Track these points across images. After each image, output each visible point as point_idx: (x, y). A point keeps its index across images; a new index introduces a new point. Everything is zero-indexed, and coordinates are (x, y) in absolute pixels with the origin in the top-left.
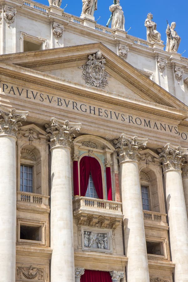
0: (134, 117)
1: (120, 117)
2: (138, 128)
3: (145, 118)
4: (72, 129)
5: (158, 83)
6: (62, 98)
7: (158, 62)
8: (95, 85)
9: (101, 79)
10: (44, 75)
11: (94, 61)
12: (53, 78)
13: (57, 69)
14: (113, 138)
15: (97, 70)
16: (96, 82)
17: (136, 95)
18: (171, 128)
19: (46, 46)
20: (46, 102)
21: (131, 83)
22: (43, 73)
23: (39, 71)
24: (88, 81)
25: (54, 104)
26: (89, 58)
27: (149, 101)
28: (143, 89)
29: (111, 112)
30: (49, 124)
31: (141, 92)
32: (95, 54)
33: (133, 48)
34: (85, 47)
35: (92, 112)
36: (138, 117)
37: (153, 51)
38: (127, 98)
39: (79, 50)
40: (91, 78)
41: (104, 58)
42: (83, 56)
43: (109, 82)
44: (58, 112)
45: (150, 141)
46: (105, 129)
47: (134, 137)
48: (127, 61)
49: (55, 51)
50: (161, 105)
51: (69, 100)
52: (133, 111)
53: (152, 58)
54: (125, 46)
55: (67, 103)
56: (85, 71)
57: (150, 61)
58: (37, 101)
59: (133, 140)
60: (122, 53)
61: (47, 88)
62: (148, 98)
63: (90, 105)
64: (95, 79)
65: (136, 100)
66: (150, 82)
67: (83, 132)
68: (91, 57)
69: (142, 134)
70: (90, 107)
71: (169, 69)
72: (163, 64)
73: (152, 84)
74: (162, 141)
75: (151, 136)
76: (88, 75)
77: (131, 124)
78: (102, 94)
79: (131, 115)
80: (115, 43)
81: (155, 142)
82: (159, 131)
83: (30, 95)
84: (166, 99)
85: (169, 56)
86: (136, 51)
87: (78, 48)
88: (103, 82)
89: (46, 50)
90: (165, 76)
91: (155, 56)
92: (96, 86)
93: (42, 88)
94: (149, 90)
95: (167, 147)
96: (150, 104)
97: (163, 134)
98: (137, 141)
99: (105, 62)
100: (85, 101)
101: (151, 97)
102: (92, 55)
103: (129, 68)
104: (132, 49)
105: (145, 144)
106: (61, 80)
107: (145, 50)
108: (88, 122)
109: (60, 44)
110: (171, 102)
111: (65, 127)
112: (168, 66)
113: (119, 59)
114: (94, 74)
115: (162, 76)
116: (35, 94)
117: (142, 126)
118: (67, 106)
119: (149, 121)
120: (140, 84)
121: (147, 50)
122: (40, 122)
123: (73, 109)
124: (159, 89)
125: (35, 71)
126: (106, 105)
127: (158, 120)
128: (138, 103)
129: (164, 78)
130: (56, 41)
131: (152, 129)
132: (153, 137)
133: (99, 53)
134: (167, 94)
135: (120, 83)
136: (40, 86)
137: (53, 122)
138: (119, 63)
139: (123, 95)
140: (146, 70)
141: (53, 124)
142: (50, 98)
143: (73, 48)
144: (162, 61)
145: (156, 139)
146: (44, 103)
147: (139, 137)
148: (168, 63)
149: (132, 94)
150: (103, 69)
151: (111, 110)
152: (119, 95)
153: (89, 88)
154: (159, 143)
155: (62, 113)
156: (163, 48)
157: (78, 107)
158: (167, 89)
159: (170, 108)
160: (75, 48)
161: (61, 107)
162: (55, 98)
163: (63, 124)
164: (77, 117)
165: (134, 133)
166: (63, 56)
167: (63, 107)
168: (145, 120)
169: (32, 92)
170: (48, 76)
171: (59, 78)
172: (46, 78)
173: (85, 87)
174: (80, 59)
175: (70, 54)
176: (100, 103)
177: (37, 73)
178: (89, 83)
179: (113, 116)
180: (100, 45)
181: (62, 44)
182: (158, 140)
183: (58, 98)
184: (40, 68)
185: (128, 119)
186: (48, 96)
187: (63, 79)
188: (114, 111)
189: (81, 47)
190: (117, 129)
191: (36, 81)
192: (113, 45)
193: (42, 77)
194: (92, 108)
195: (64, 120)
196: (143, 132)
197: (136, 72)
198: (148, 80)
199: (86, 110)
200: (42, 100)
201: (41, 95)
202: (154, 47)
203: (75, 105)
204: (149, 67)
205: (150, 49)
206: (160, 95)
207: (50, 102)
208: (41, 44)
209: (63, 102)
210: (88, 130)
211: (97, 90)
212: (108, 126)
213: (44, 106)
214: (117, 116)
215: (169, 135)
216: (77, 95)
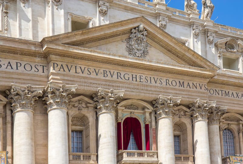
0: (171, 80)
1: (158, 82)
2: (173, 89)
3: (179, 80)
4: (116, 96)
5: (192, 48)
6: (107, 70)
7: (193, 30)
8: (137, 55)
9: (142, 50)
10: (91, 51)
11: (136, 34)
12: (100, 53)
13: (103, 45)
14: (152, 99)
15: (139, 41)
16: (138, 53)
17: (173, 61)
18: (201, 86)
19: (92, 24)
20: (93, 75)
21: (169, 51)
22: (90, 49)
23: (86, 47)
24: (131, 53)
25: (100, 76)
26: (132, 31)
27: (183, 64)
28: (179, 55)
29: (150, 77)
30: (96, 94)
31: (177, 58)
32: (138, 27)
33: (172, 18)
34: (128, 21)
35: (134, 79)
36: (173, 79)
37: (190, 20)
38: (165, 64)
39: (123, 25)
40: (134, 49)
41: (145, 31)
42: (127, 30)
43: (149, 51)
44: (104, 83)
45: (183, 99)
46: (145, 93)
47: (170, 97)
48: (166, 31)
49: (101, 27)
50: (194, 67)
51: (114, 71)
52: (170, 75)
53: (188, 26)
54: (165, 18)
55: (112, 74)
56: (128, 44)
57: (187, 30)
58: (85, 75)
59: (168, 99)
60: (162, 24)
61: (94, 62)
62: (183, 62)
63: (133, 74)
64: (138, 50)
65: (172, 65)
66: (186, 48)
67: (126, 97)
68: (133, 31)
69: (176, 94)
70: (132, 75)
71: (203, 35)
72: (197, 31)
73: (187, 50)
74: (193, 97)
75: (184, 95)
76: (130, 47)
77: (168, 86)
78: (143, 63)
79: (168, 79)
80: (156, 16)
81: (187, 99)
82: (191, 89)
83: (79, 70)
84: (198, 62)
85: (203, 23)
86: (174, 21)
87: (122, 23)
88: (144, 52)
89: (92, 28)
90: (199, 42)
91: (191, 25)
92: (138, 57)
93: (89, 63)
94: (184, 55)
95: (197, 102)
96: (184, 67)
97: (195, 92)
98: (173, 100)
99: (146, 34)
100: (127, 70)
101: (186, 62)
102: (135, 28)
103: (168, 37)
104: (171, 20)
105: (179, 102)
106: (106, 54)
107: (183, 20)
108: (130, 88)
109: (105, 21)
110: (202, 64)
111: (110, 94)
112: (202, 32)
113: (159, 30)
114: (137, 45)
115: (196, 41)
116: (83, 69)
117: (177, 87)
118: (112, 77)
119: (183, 82)
120: (177, 51)
121: (184, 20)
122: (88, 93)
123: (118, 78)
124: (193, 53)
125: (82, 48)
126: (146, 72)
127: (190, 81)
128: (174, 68)
129: (197, 44)
130: (102, 18)
131: (185, 88)
132: (186, 95)
133: (142, 26)
134: (199, 57)
135: (159, 52)
136: (87, 61)
137: (100, 92)
138: (159, 33)
139: (162, 62)
140: (182, 38)
141: (99, 94)
142: (97, 71)
143: (117, 24)
144: (197, 28)
145: (188, 96)
146: (91, 76)
147: (174, 96)
148: (202, 30)
149: (170, 60)
150: (145, 40)
151: (151, 76)
152: (158, 63)
153: (131, 59)
154: (191, 100)
155: (108, 83)
156: (198, 17)
157: (122, 76)
158: (200, 53)
159: (202, 69)
160: (120, 24)
161: (107, 78)
162: (102, 71)
163: (109, 92)
164: (121, 85)
165: (170, 93)
166: (108, 32)
167: (109, 78)
168: (179, 81)
169: (80, 67)
170: (94, 52)
171: (105, 52)
172: (93, 54)
173: (129, 58)
174: (124, 33)
175: (115, 30)
176: (141, 71)
177: (84, 50)
178: (131, 54)
179: (153, 80)
180: (143, 19)
181: (107, 21)
182: (190, 97)
183: (104, 71)
184: (87, 45)
185: (165, 82)
186: (95, 69)
187: (108, 53)
188: (154, 77)
189: (125, 22)
190: (156, 91)
191: (84, 57)
192: (154, 18)
193: (89, 53)
194: (134, 76)
195: (109, 89)
196: (177, 92)
197: (173, 40)
198: (184, 47)
199: (129, 78)
200: (89, 73)
201: (89, 69)
202: (191, 16)
203: (119, 75)
204: (185, 35)
205: (187, 18)
206: (194, 59)
207: (97, 75)
208: (88, 23)
209: (108, 73)
210: (130, 95)
211: (139, 60)
212: (147, 90)
213: (92, 79)
214: (156, 80)
215: (199, 92)
216: (121, 66)
